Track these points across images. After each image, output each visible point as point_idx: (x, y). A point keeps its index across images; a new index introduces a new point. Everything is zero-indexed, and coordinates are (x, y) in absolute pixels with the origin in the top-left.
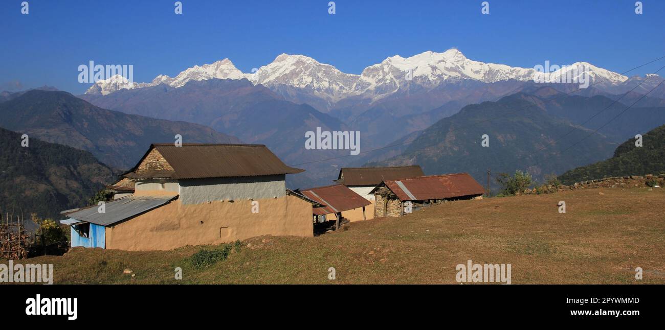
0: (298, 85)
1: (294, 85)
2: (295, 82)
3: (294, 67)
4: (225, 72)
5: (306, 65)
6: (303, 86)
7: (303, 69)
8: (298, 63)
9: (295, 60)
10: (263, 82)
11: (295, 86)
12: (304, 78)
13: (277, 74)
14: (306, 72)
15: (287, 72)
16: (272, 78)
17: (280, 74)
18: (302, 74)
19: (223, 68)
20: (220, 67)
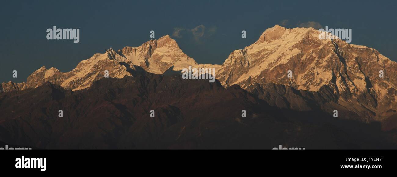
0: (304, 85)
1: (298, 86)
2: (301, 82)
3: (296, 51)
4: (163, 60)
5: (320, 47)
6: (314, 89)
7: (314, 55)
8: (306, 42)
9: (300, 39)
10: (237, 79)
11: (299, 88)
12: (318, 74)
13: (264, 66)
14: (320, 61)
15: (284, 61)
16: (254, 73)
17: (271, 64)
18: (312, 65)
19: (161, 54)
20: (156, 52)
